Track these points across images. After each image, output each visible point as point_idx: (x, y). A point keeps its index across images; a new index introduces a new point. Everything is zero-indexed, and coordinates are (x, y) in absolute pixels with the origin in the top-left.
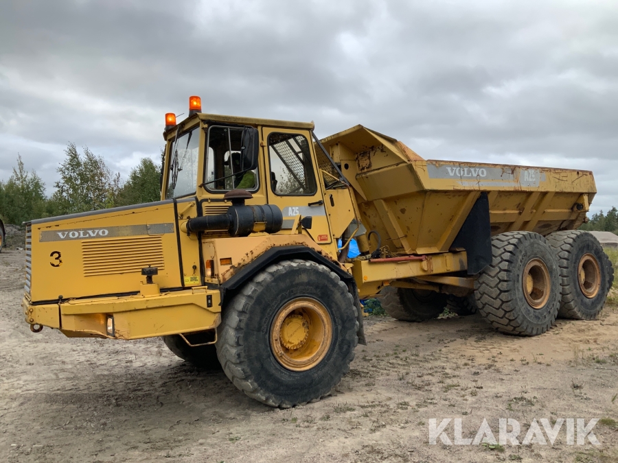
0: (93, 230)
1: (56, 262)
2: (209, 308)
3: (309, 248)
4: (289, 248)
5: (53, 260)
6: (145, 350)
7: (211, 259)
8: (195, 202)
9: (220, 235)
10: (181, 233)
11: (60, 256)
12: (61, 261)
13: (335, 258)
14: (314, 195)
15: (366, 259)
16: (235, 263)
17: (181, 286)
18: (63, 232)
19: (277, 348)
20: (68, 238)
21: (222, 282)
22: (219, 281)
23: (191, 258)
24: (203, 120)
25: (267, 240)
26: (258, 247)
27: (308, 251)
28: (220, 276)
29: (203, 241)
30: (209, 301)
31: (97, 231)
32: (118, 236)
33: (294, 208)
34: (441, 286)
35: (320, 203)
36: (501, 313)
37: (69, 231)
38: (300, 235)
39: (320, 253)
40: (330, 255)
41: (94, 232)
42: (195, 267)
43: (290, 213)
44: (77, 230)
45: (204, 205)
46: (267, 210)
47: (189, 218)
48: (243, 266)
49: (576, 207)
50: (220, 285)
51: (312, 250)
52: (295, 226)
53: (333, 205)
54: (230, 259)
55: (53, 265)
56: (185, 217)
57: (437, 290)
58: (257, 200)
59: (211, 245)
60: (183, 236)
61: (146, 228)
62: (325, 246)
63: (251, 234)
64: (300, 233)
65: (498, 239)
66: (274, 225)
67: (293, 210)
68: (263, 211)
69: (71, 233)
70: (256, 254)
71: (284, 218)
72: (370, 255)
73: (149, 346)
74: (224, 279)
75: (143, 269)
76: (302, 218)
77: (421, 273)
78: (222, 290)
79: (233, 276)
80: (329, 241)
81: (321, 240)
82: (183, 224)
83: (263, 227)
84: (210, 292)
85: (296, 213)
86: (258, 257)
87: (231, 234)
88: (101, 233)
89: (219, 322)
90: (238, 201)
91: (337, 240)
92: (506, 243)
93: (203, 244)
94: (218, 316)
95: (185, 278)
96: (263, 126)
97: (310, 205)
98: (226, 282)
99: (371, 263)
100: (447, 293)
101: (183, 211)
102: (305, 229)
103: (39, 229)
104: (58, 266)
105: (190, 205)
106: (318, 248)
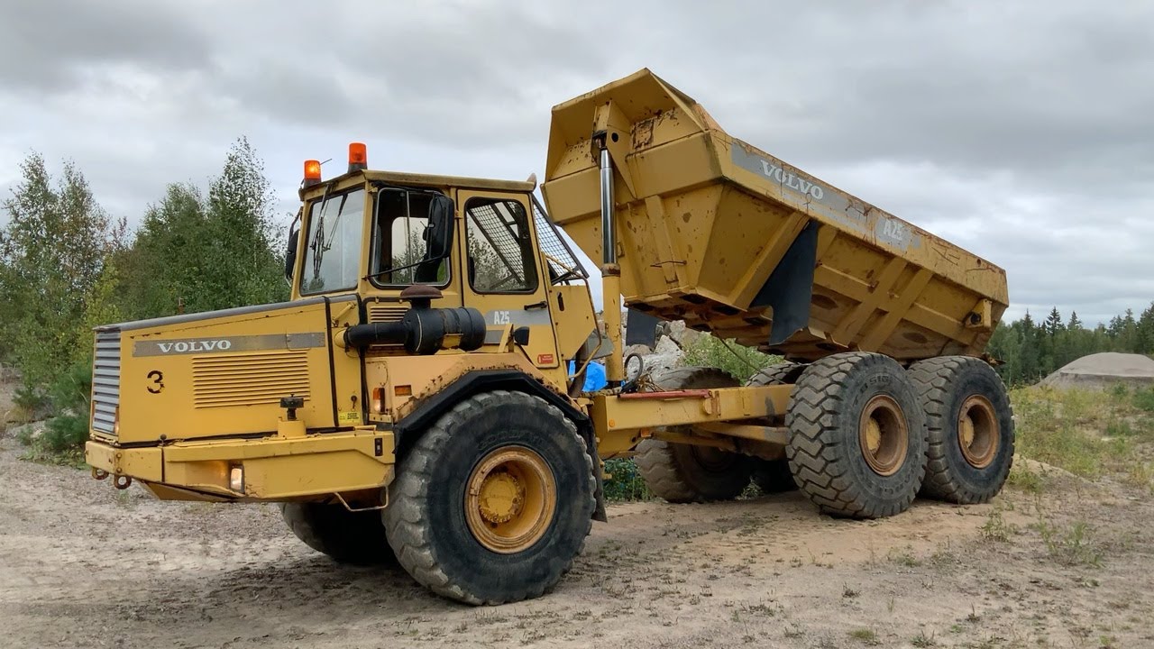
0: (209, 340)
1: (156, 387)
2: (377, 457)
3: (524, 374)
4: (495, 373)
5: (151, 383)
6: (181, 547)
7: (381, 387)
8: (356, 302)
9: (392, 352)
10: (335, 348)
11: (161, 378)
12: (162, 386)
13: (564, 390)
14: (533, 293)
15: (614, 395)
16: (416, 392)
17: (333, 426)
18: (166, 342)
19: (475, 519)
20: (172, 352)
21: (396, 420)
22: (394, 419)
23: (349, 384)
24: (370, 181)
25: (462, 361)
26: (450, 369)
27: (522, 378)
28: (395, 411)
29: (367, 360)
30: (379, 447)
31: (214, 342)
32: (245, 350)
33: (502, 313)
34: (738, 441)
35: (542, 305)
36: (824, 479)
37: (175, 341)
38: (511, 354)
39: (541, 381)
40: (555, 386)
41: (210, 345)
42: (354, 399)
43: (496, 320)
44: (185, 341)
45: (370, 306)
46: (463, 315)
47: (346, 325)
48: (428, 397)
49: (969, 319)
50: (395, 424)
51: (529, 376)
52: (504, 340)
53: (562, 308)
54: (409, 386)
55: (151, 390)
56: (341, 324)
57: (732, 449)
58: (447, 300)
59: (382, 366)
60: (339, 352)
61: (284, 340)
62: (547, 372)
63: (440, 352)
64: (511, 351)
65: (823, 364)
66: (473, 338)
67: (501, 316)
68: (457, 318)
69: (177, 346)
70: (446, 380)
71: (488, 328)
72: (620, 388)
73: (186, 542)
74: (400, 416)
75: (283, 399)
76: (515, 329)
77: (701, 419)
78: (398, 432)
79: (413, 412)
80: (555, 364)
81: (543, 362)
82: (339, 335)
83: (457, 342)
84: (380, 434)
85: (504, 320)
86: (450, 386)
87: (410, 350)
88: (220, 346)
89: (392, 477)
90: (421, 303)
91: (568, 362)
92: (836, 369)
93: (367, 366)
94: (391, 468)
95: (340, 415)
96: (459, 188)
97: (526, 308)
98: (402, 420)
99: (620, 399)
100: (748, 454)
101: (338, 316)
102: (519, 345)
103: (132, 337)
104: (158, 392)
105: (350, 306)
106: (537, 374)
